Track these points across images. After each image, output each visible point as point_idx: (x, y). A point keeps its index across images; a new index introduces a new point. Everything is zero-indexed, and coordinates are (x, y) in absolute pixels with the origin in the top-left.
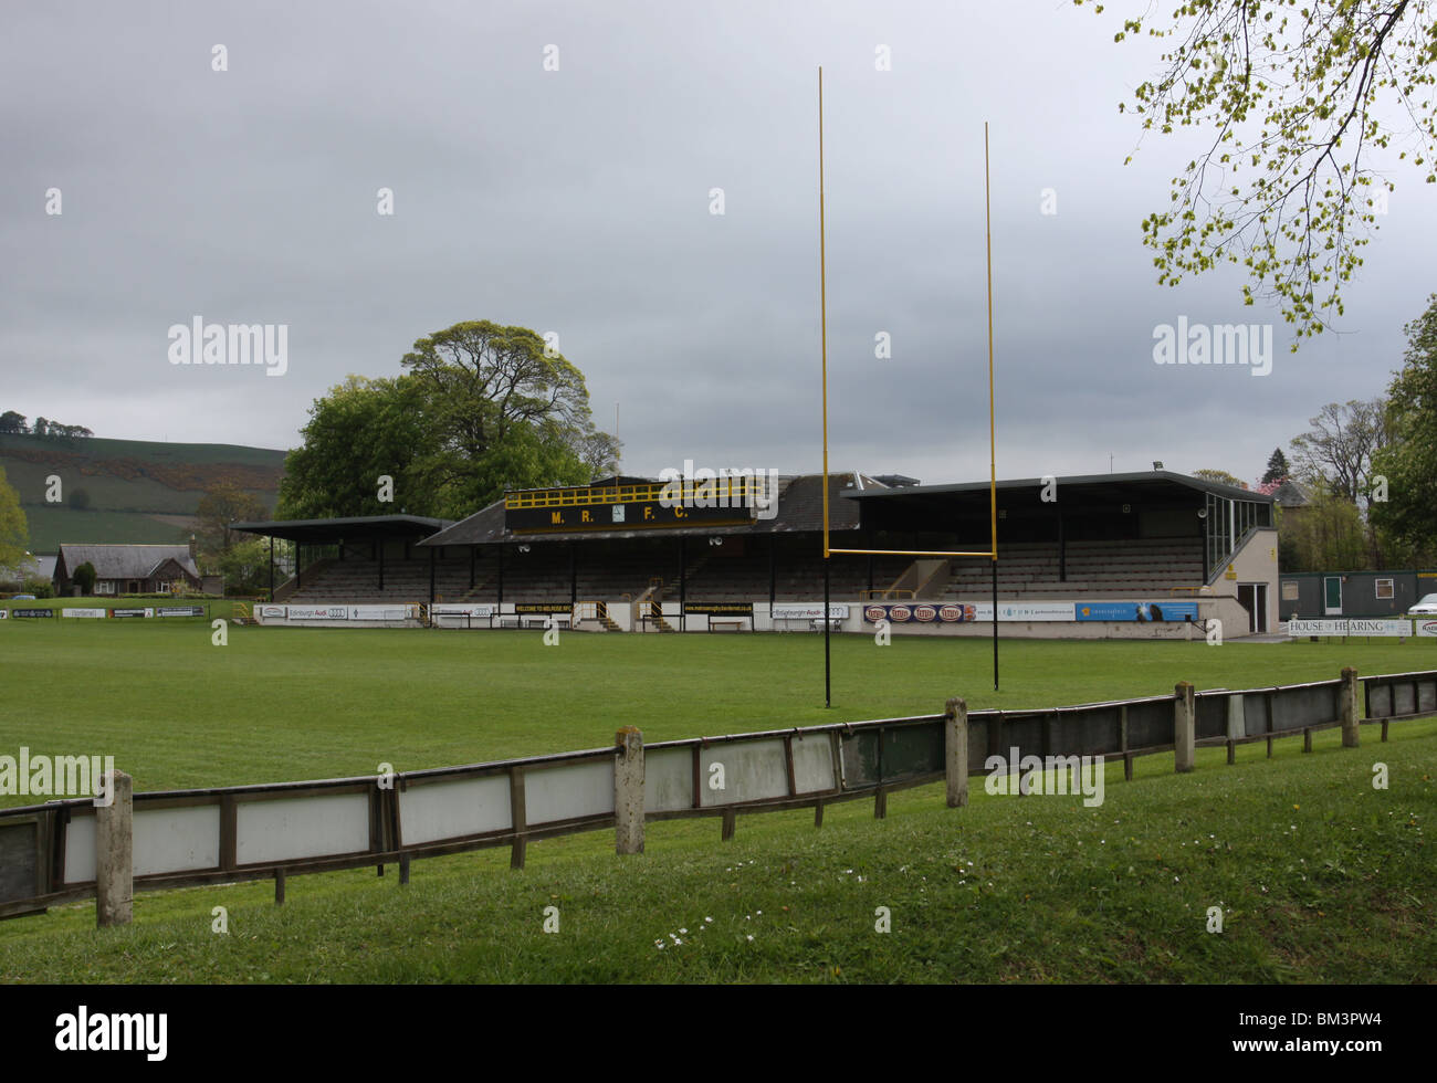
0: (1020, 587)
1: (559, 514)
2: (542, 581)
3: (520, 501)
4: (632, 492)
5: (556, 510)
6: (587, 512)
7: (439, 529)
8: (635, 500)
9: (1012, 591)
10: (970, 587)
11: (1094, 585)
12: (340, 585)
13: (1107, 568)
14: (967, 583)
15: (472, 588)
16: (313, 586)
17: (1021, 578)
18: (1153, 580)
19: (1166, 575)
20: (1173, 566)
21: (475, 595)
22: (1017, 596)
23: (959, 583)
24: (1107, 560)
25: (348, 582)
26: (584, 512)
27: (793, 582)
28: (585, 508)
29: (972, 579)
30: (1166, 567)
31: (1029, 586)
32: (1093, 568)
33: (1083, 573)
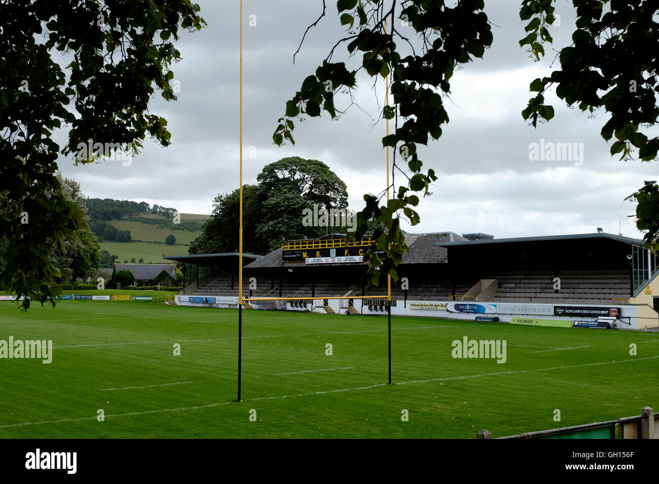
0: (533, 295)
1: (306, 253)
2: (303, 286)
3: (289, 246)
4: (339, 242)
5: (305, 251)
6: (319, 252)
7: (255, 260)
8: (340, 246)
9: (528, 298)
10: (508, 295)
11: (573, 296)
12: (215, 286)
13: (581, 286)
14: (506, 293)
15: (272, 289)
16: (204, 286)
17: (534, 290)
18: (605, 294)
19: (613, 291)
20: (617, 286)
21: (273, 293)
22: (531, 300)
23: (502, 292)
24: (582, 281)
25: (219, 285)
26: (317, 252)
27: (420, 289)
28: (318, 250)
29: (509, 290)
30: (613, 286)
31: (538, 295)
32: (573, 286)
33: (568, 288)
